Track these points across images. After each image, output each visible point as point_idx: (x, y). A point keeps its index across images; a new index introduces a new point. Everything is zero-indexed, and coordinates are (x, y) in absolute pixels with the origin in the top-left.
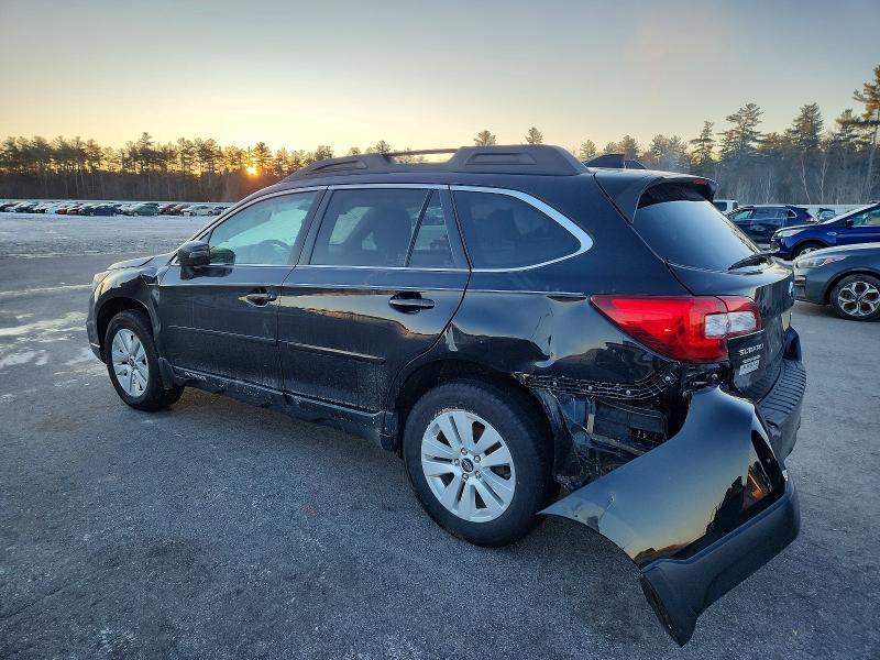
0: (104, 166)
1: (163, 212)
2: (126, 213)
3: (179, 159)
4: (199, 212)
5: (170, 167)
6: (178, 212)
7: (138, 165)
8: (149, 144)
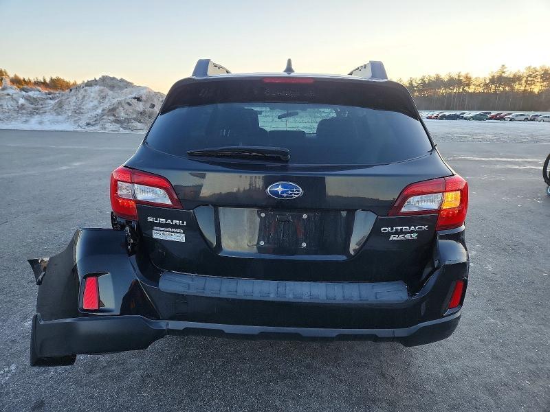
0: (471, 90)
1: (491, 118)
2: (465, 119)
3: (523, 81)
4: (516, 118)
5: (517, 87)
6: (502, 118)
7: (493, 87)
8: (504, 72)
